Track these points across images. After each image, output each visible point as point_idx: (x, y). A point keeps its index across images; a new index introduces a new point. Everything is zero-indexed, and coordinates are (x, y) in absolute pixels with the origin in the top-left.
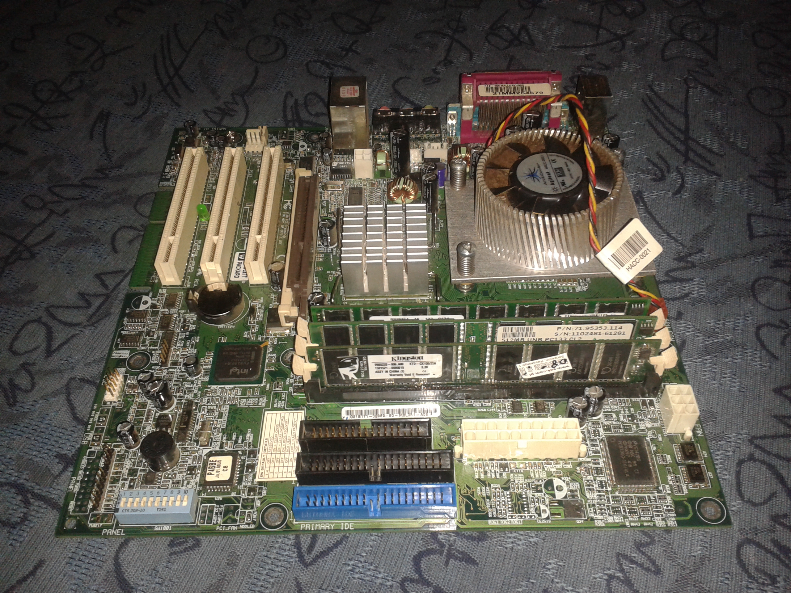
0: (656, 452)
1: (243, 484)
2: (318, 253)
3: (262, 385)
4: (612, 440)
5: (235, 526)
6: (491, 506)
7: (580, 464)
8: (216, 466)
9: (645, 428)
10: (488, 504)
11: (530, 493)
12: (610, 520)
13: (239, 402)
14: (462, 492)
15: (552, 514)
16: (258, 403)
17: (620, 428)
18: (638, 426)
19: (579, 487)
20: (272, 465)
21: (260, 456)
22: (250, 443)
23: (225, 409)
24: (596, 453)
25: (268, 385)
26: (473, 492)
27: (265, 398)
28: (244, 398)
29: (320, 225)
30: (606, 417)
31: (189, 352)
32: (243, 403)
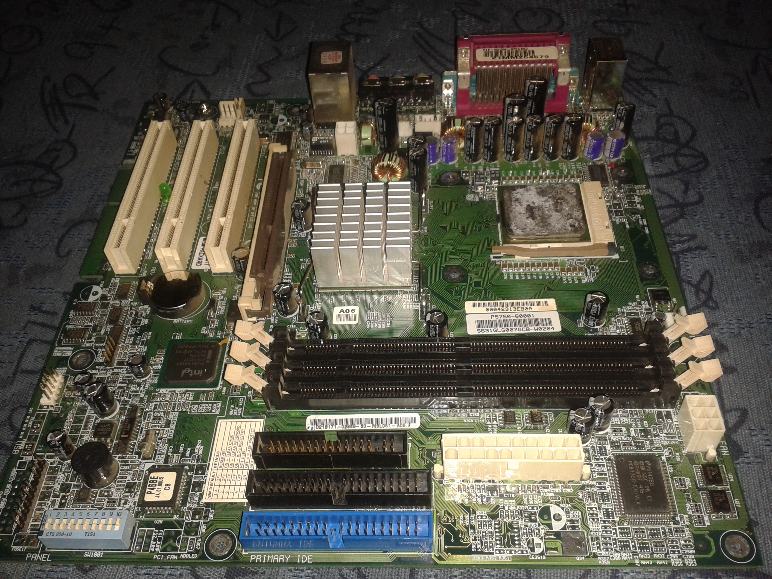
0: (673, 475)
1: (188, 505)
2: (291, 238)
3: (218, 389)
4: (621, 460)
5: (176, 555)
6: (475, 537)
7: (583, 488)
8: (157, 484)
9: (660, 446)
10: (472, 535)
11: (522, 523)
12: (617, 556)
13: (191, 408)
14: (442, 520)
15: (547, 549)
16: (212, 409)
17: (631, 445)
18: (652, 443)
19: (580, 517)
20: (223, 483)
21: (209, 473)
22: (198, 457)
23: (174, 417)
24: (601, 474)
25: (225, 388)
26: (455, 520)
27: (220, 404)
28: (196, 404)
29: (293, 207)
30: (615, 431)
31: (139, 350)
32: (195, 410)
